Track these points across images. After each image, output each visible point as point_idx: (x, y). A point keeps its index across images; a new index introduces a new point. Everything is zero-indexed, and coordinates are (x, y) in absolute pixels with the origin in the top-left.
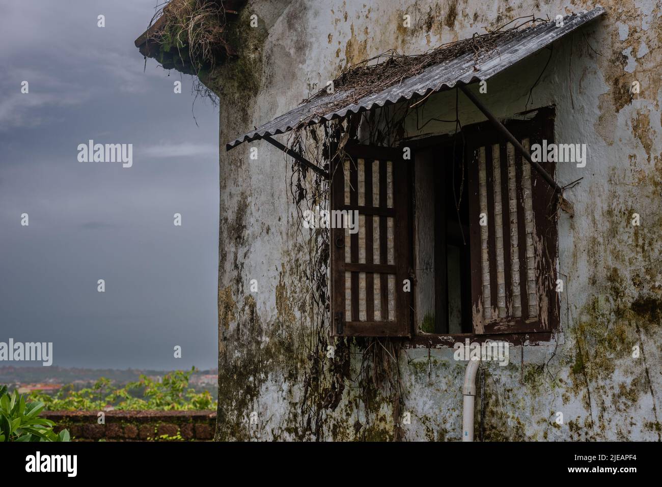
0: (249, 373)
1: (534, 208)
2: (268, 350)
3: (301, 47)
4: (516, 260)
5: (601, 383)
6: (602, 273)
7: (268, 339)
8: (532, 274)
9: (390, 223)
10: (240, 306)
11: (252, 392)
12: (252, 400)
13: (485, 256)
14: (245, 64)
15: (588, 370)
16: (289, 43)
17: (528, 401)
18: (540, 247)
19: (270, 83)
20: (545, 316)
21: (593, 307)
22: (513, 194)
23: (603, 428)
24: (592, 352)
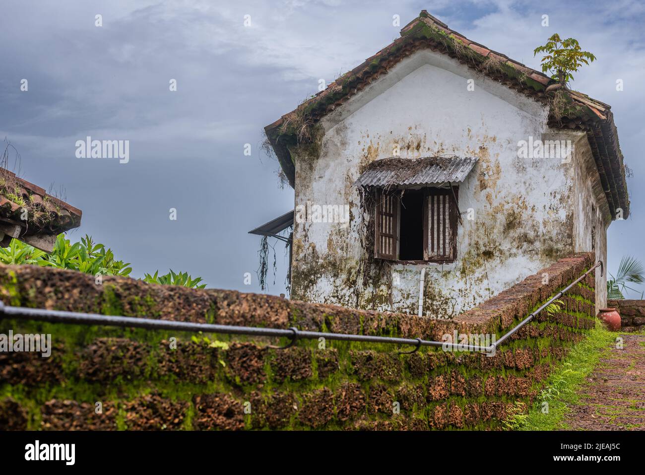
0: (312, 274)
1: (449, 219)
2: (322, 266)
3: (344, 144)
4: (441, 236)
5: (471, 277)
6: (473, 242)
7: (322, 261)
8: (447, 241)
9: (391, 218)
10: (306, 247)
11: (313, 282)
12: (313, 285)
13: (430, 234)
14: (315, 146)
15: (466, 273)
16: (337, 140)
17: (444, 283)
18: (451, 232)
19: (326, 155)
20: (452, 255)
21: (469, 253)
22: (441, 213)
23: (471, 290)
24: (468, 267)
